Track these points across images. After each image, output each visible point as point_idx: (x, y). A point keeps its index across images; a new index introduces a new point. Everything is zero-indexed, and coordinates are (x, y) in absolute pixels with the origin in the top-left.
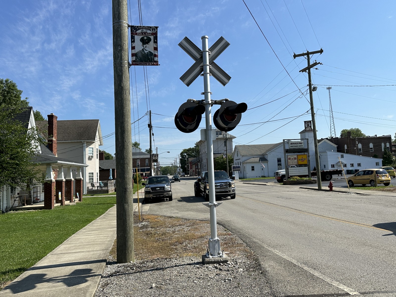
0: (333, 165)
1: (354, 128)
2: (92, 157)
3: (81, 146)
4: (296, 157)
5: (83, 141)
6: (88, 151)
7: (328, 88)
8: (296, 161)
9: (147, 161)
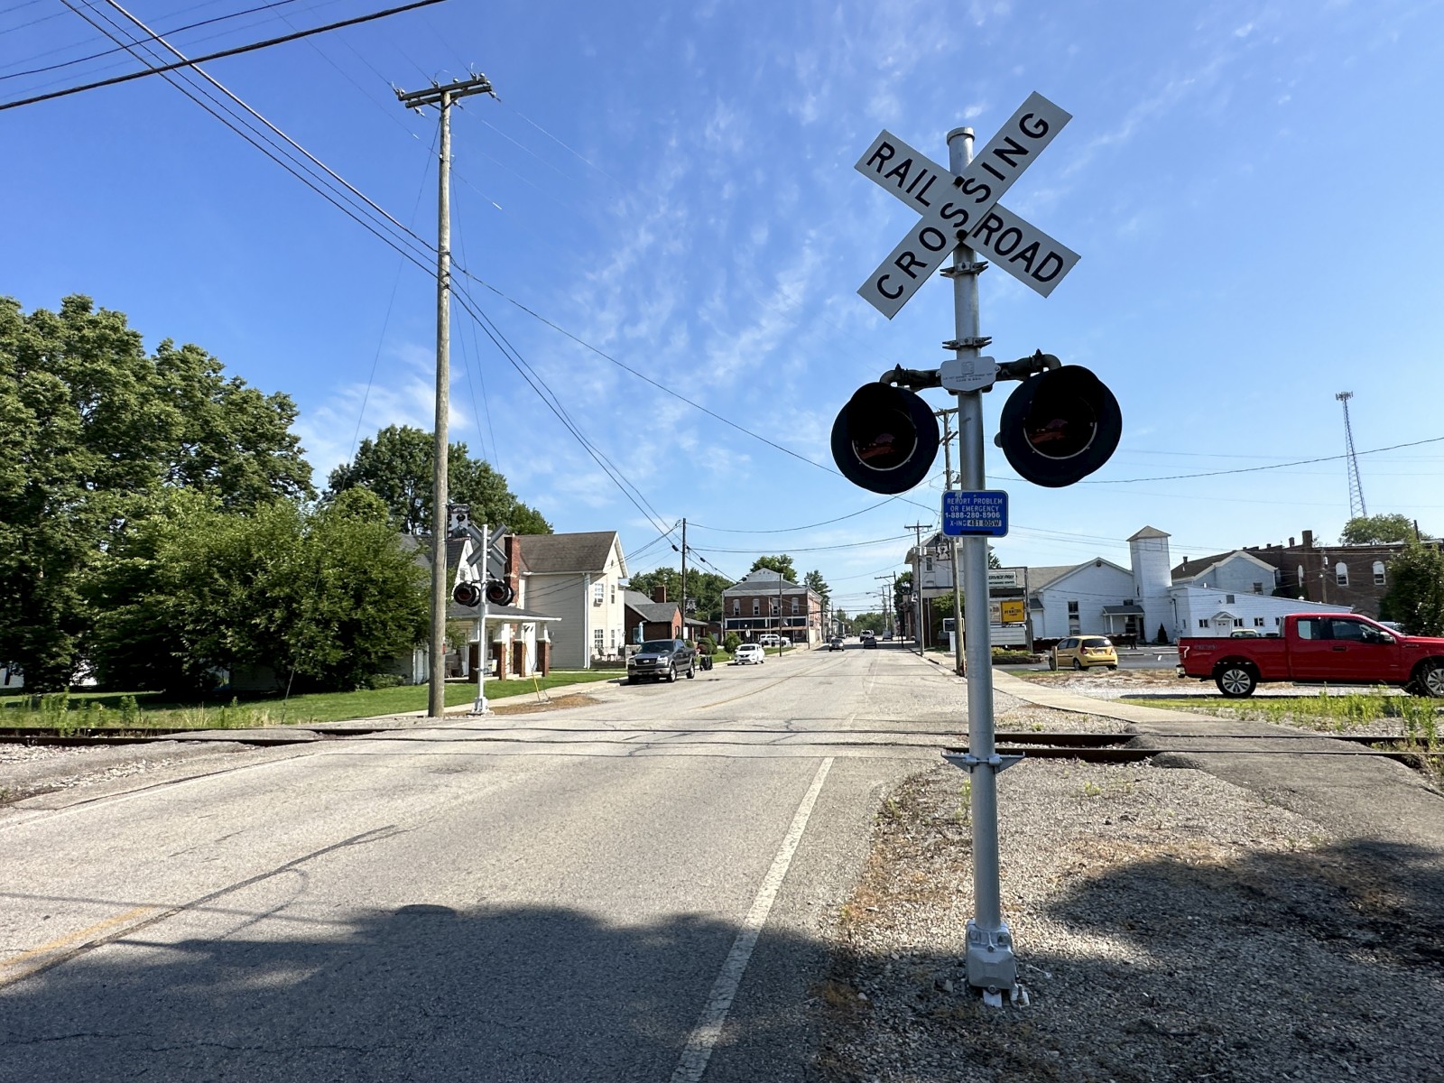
0: (1206, 621)
1: (1385, 515)
2: (601, 600)
3: (580, 580)
4: (998, 605)
5: (583, 573)
6: (592, 591)
7: (1341, 396)
8: (998, 614)
9: (795, 603)
